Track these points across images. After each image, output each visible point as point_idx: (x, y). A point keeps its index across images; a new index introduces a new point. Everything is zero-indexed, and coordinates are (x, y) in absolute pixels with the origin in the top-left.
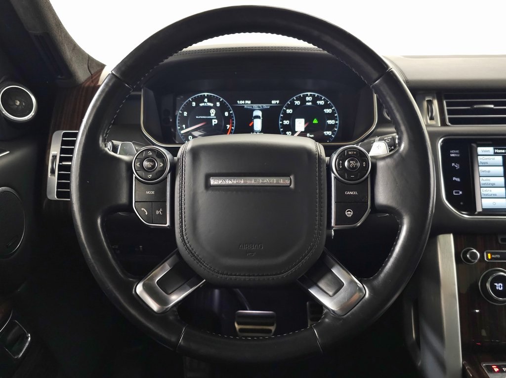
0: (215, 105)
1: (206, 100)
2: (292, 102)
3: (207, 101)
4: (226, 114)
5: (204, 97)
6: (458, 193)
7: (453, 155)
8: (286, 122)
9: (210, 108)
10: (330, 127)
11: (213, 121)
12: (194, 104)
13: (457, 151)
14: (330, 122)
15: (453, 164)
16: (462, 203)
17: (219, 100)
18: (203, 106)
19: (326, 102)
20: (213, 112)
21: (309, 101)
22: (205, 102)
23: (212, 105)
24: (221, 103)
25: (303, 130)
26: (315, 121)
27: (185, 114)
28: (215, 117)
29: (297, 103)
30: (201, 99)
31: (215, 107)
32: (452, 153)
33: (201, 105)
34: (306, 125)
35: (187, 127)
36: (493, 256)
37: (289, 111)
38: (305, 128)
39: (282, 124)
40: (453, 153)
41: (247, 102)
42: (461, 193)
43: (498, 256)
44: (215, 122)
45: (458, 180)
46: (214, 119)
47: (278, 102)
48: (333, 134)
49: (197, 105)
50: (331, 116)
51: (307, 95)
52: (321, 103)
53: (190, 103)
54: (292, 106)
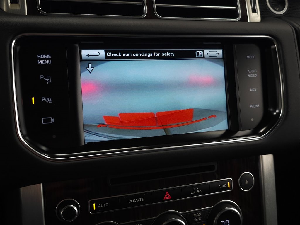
6: (50, 120)
7: (41, 62)
13: (48, 56)
15: (42, 77)
16: (54, 137)
32: (40, 59)
36: (99, 206)
40: (42, 59)
42: (53, 120)
43: (107, 205)
45: (49, 100)
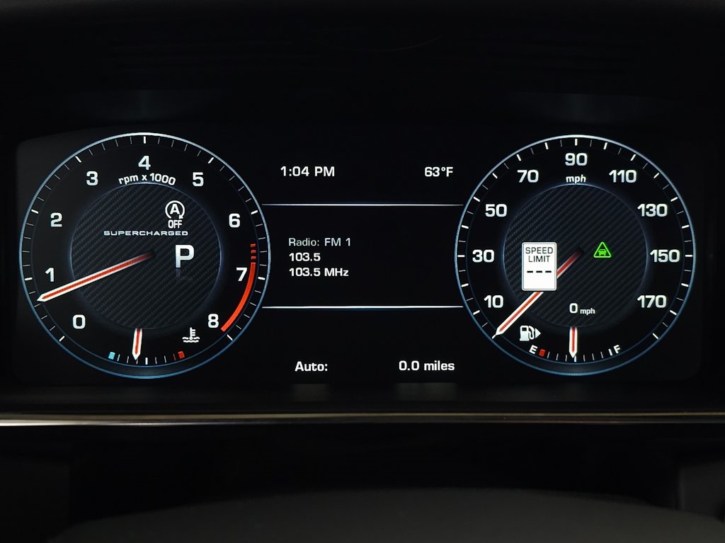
0: (185, 180)
1: (145, 162)
2: (509, 174)
3: (148, 166)
4: (234, 220)
5: (137, 149)
8: (482, 256)
9: (165, 194)
10: (664, 278)
12: (93, 178)
14: (661, 255)
17: (200, 163)
18: (132, 187)
19: (645, 173)
20: (175, 208)
21: (576, 171)
22: (141, 171)
23: (170, 181)
24: (212, 173)
25: (552, 286)
26: (602, 252)
27: (56, 220)
28: (185, 233)
29: (529, 175)
30: (124, 158)
31: (184, 189)
33: (127, 180)
34: (566, 266)
35: (61, 280)
37: (494, 210)
38: (560, 281)
39: (467, 263)
41: (318, 170)
44: (184, 253)
46: (180, 240)
47: (448, 171)
48: (672, 304)
49: (108, 179)
50: (665, 233)
51: (569, 146)
52: (627, 176)
53: (78, 172)
54: (507, 189)
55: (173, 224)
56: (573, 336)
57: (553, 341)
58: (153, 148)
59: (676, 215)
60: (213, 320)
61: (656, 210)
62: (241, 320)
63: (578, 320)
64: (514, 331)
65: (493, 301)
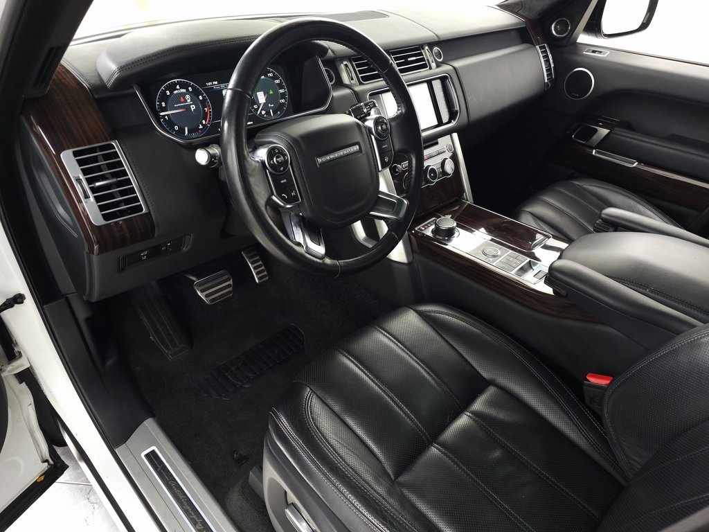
0: (188, 90)
1: (178, 87)
4: (201, 98)
5: (175, 84)
9: (183, 95)
10: (283, 96)
11: (191, 106)
12: (168, 93)
14: (281, 91)
17: (189, 85)
18: (177, 94)
19: (274, 74)
20: (188, 97)
22: (178, 89)
23: (184, 91)
24: (192, 87)
26: (271, 92)
27: (163, 104)
30: (172, 88)
31: (188, 92)
33: (175, 92)
34: (266, 96)
38: (266, 100)
41: (214, 83)
44: (193, 108)
46: (191, 104)
48: (286, 101)
49: (171, 92)
50: (280, 86)
52: (271, 75)
53: (164, 92)
55: (189, 101)
56: (271, 111)
57: (268, 113)
58: (179, 83)
59: (281, 83)
60: (204, 122)
61: (277, 81)
62: (209, 121)
63: (271, 108)
64: (261, 113)
65: (255, 107)
